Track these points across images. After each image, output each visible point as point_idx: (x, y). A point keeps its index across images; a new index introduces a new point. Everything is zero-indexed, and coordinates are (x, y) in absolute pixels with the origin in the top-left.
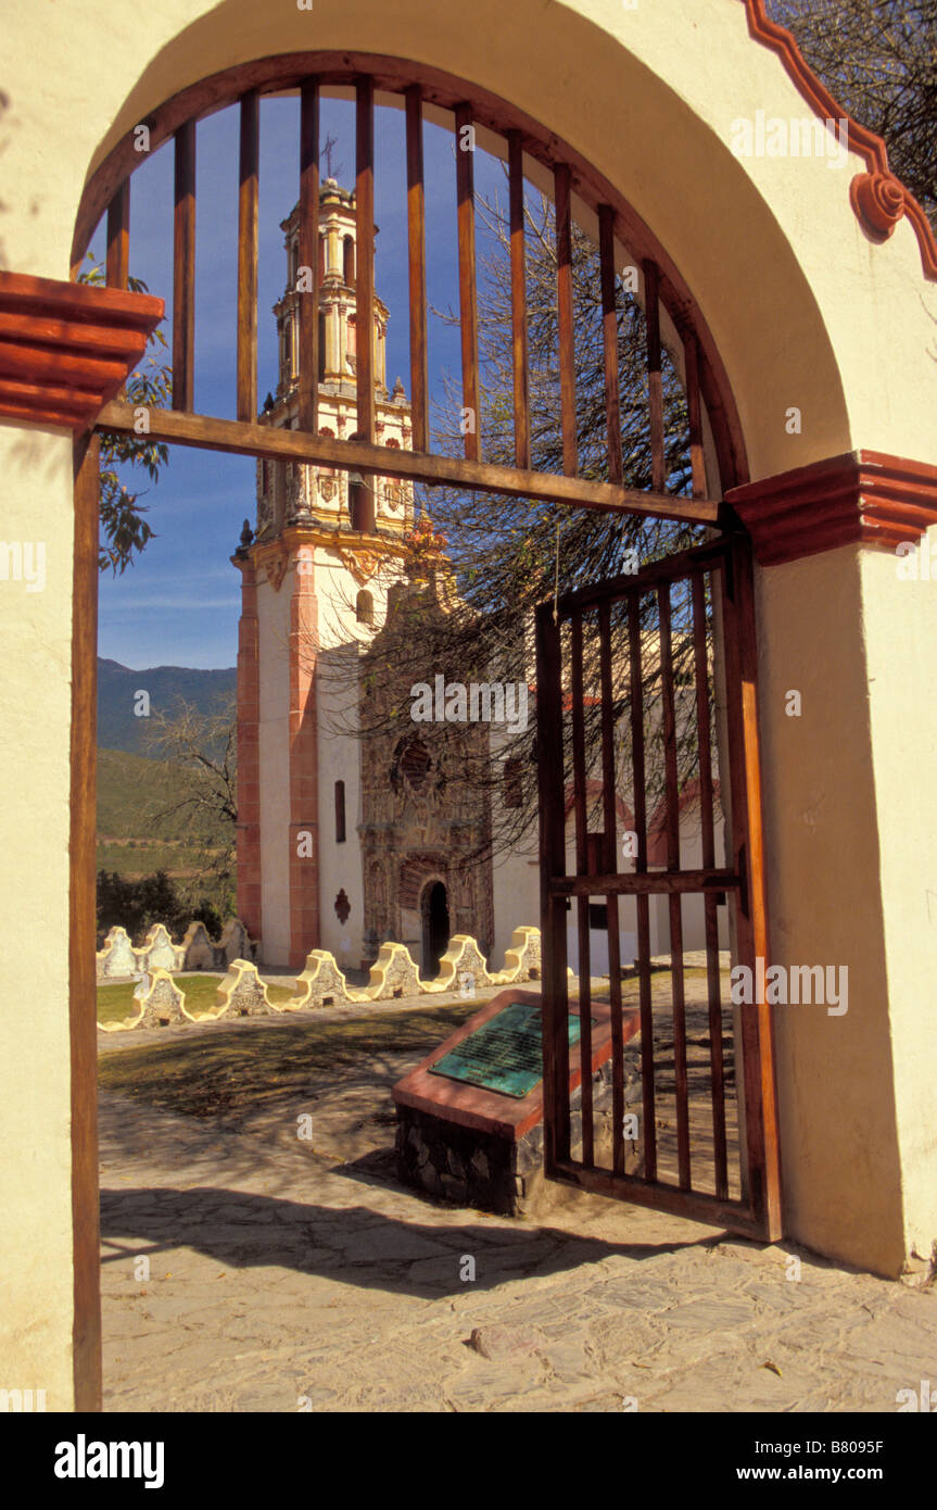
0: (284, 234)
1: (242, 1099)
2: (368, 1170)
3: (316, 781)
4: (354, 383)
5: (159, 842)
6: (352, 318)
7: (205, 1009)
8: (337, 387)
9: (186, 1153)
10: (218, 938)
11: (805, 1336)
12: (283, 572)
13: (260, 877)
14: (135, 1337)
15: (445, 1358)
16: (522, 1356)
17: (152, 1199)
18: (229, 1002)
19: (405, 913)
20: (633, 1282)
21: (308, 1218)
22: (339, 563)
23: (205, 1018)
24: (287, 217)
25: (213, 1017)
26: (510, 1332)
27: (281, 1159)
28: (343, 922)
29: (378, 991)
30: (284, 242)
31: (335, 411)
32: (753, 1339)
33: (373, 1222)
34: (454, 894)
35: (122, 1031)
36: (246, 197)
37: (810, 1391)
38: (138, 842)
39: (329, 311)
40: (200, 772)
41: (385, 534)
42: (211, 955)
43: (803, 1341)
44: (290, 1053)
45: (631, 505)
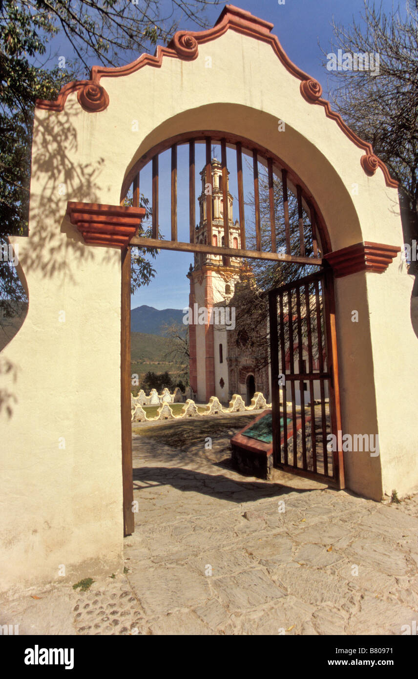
0: (201, 176)
1: (188, 442)
2: (224, 464)
3: (213, 343)
4: (223, 220)
5: (167, 363)
6: (222, 201)
7: (179, 414)
8: (218, 222)
9: (171, 457)
10: (184, 393)
11: (348, 518)
12: (202, 279)
13: (196, 374)
14: (151, 510)
15: (236, 520)
16: (259, 520)
17: (159, 471)
18: (186, 412)
19: (241, 385)
20: (296, 500)
21: (204, 478)
22: (220, 276)
23: (178, 417)
24: (201, 170)
25: (181, 417)
26: (256, 513)
27: (198, 459)
28: (222, 388)
29: (232, 409)
30: (201, 178)
31: (217, 229)
32: (332, 518)
33: (224, 480)
34: (256, 379)
35: (154, 421)
36: (173, 175)
37: (347, 535)
38: (161, 363)
39: (215, 198)
40: (178, 341)
41: (234, 267)
42: (182, 398)
43: (347, 520)
44: (203, 428)
45: (293, 261)
